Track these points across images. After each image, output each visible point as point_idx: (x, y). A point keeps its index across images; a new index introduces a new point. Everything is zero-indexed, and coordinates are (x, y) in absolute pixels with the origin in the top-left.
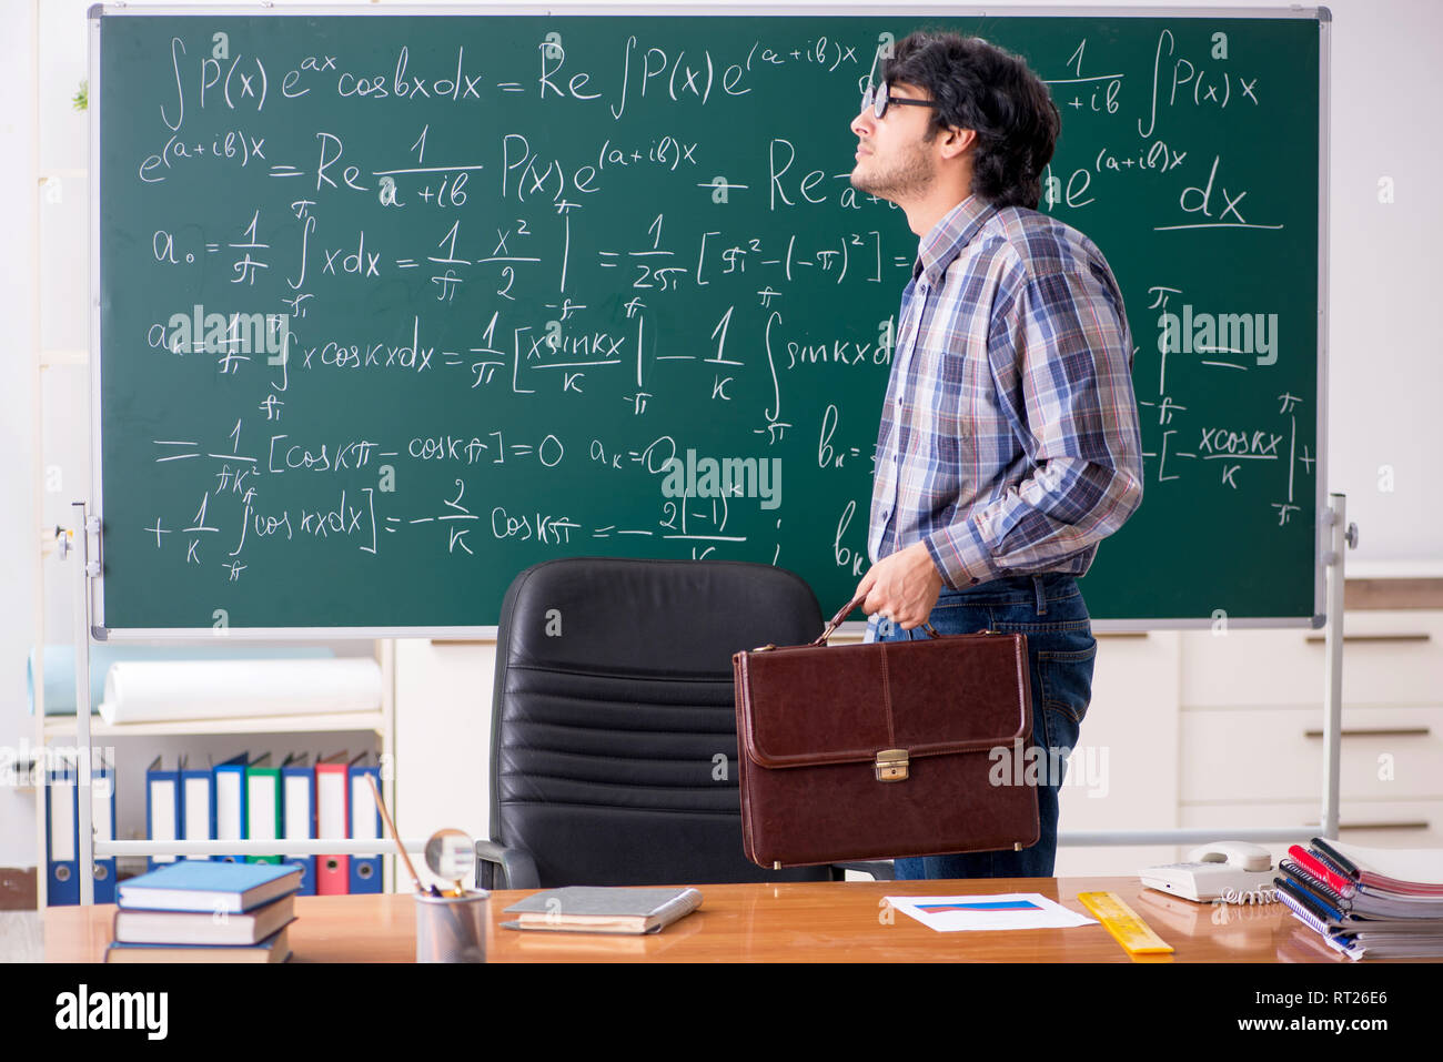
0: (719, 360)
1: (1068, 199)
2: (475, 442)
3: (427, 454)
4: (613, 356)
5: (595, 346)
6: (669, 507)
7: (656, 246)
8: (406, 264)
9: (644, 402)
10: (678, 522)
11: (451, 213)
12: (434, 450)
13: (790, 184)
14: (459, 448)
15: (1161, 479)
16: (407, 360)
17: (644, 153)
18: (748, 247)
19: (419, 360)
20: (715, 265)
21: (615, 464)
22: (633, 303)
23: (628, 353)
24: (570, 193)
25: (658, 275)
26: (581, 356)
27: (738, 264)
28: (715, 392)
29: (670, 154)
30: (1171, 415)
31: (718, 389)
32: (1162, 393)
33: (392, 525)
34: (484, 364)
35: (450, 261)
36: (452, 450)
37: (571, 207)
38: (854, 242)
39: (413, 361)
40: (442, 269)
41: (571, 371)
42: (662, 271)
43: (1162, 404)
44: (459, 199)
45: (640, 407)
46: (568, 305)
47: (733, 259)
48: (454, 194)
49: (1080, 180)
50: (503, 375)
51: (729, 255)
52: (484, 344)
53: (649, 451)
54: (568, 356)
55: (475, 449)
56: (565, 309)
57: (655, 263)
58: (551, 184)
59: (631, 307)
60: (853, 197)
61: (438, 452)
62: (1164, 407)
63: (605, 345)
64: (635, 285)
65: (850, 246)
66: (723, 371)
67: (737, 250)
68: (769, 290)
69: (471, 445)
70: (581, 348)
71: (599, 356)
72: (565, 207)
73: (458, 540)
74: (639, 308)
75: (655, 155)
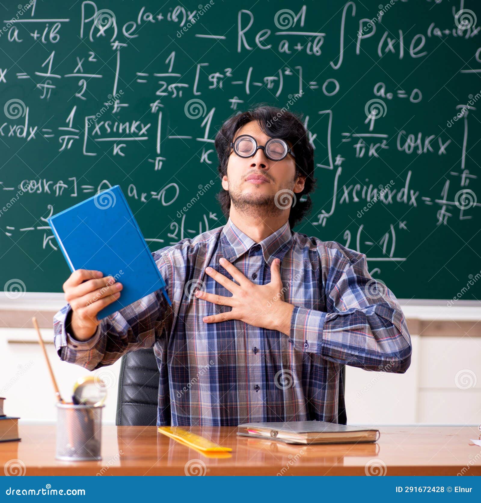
0: (206, 139)
1: (412, 52)
2: (60, 183)
3: (32, 189)
4: (143, 135)
5: (133, 129)
6: (174, 226)
7: (170, 70)
8: (22, 76)
9: (161, 163)
10: (179, 235)
11: (50, 46)
12: (36, 187)
13: (250, 37)
14: (50, 187)
15: (461, 218)
16: (21, 133)
17: (165, 16)
18: (224, 73)
19: (28, 133)
20: (204, 83)
21: (143, 199)
22: (156, 103)
23: (152, 133)
24: (121, 38)
25: (171, 88)
26: (124, 134)
27: (218, 83)
28: (203, 158)
29: (180, 16)
30: (468, 181)
31: (204, 157)
32: (463, 166)
33: (9, 231)
34: (67, 137)
35: (48, 75)
36: (46, 188)
37: (121, 46)
38: (287, 73)
39: (24, 134)
40: (43, 80)
41: (119, 143)
42: (173, 86)
43: (462, 173)
44: (54, 38)
45: (158, 166)
46: (118, 104)
47: (215, 80)
48: (52, 35)
49: (419, 41)
50: (78, 144)
51: (213, 77)
52: (67, 125)
53: (163, 192)
54: (117, 134)
55: (60, 188)
56: (116, 106)
57: (170, 80)
58: (110, 31)
59: (154, 106)
60: (286, 46)
61: (38, 189)
62: (464, 176)
63: (139, 128)
64: (158, 93)
65: (284, 76)
66: (208, 146)
67: (217, 75)
68: (236, 99)
69: (58, 185)
70: (124, 130)
71: (135, 135)
72: (117, 46)
73: (48, 242)
74: (159, 107)
75: (171, 17)
